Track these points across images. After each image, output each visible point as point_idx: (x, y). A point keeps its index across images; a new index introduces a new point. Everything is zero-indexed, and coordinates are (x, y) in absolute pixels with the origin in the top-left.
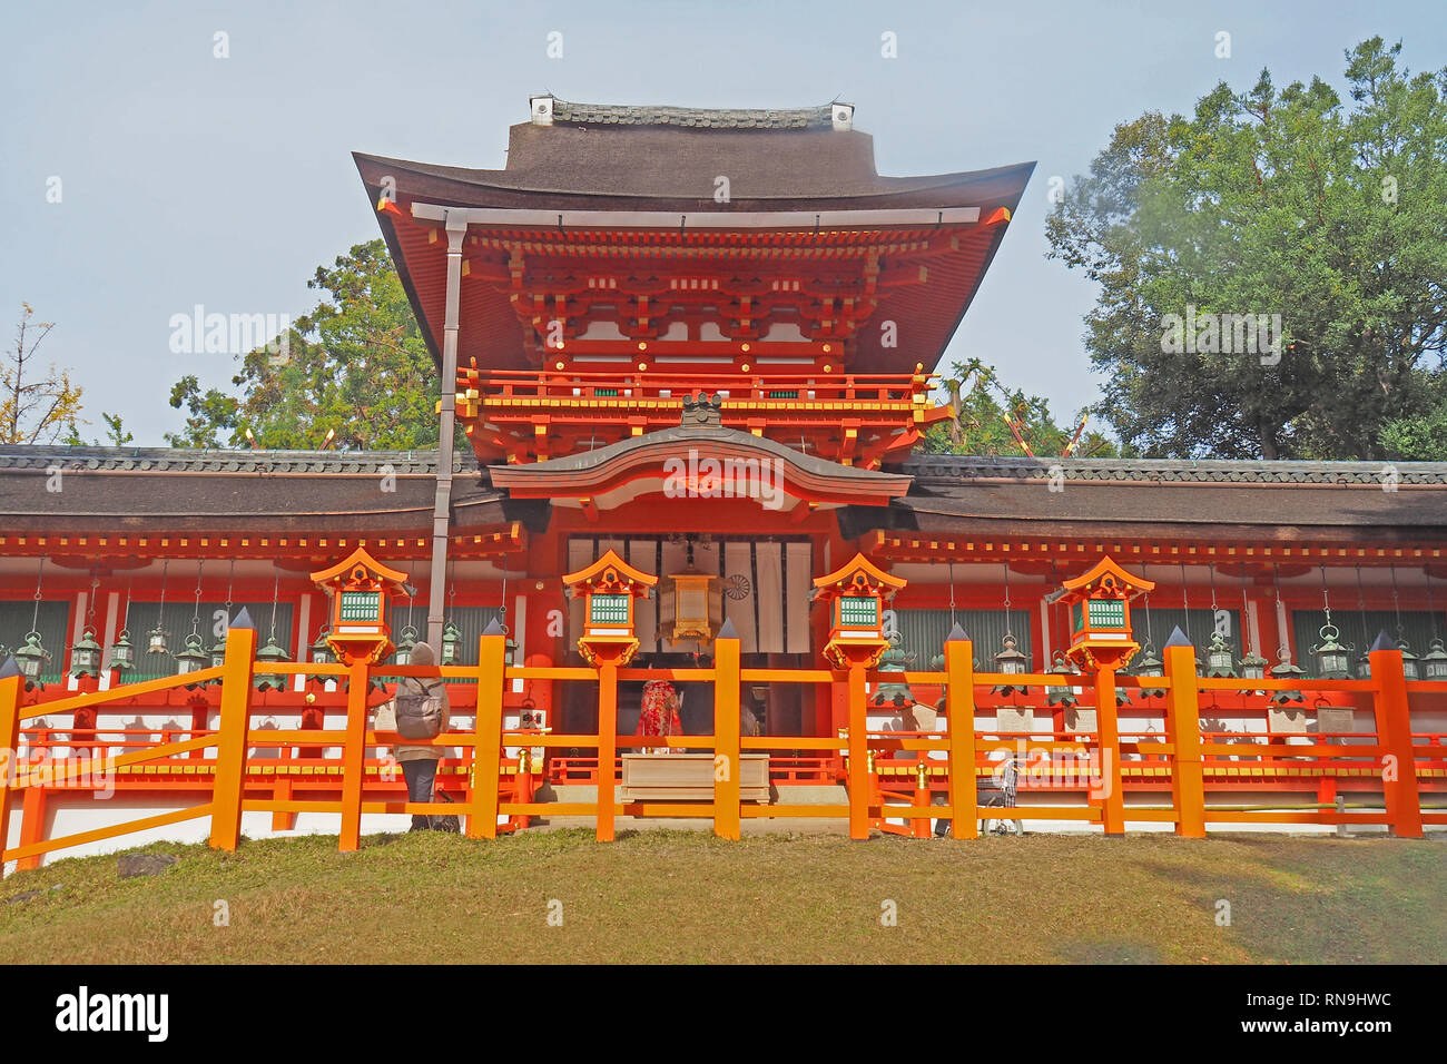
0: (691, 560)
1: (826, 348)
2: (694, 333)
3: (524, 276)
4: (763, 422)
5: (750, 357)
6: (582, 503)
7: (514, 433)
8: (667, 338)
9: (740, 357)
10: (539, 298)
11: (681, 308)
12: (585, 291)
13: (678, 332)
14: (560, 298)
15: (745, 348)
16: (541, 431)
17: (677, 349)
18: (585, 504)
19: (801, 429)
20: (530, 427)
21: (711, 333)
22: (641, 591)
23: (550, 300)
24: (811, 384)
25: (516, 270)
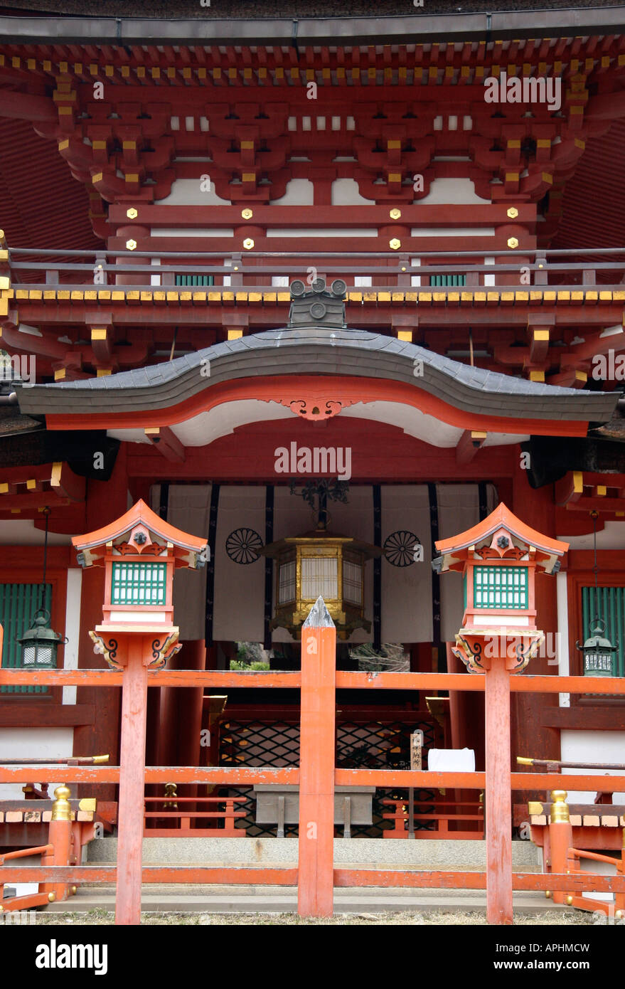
0: (323, 517)
1: (512, 213)
2: (323, 196)
3: (76, 113)
4: (412, 320)
5: (404, 227)
6: (148, 435)
7: (64, 339)
8: (285, 201)
9: (386, 227)
10: (100, 145)
11: (305, 159)
12: (166, 135)
13: (299, 193)
14: (129, 145)
15: (395, 214)
16: (99, 335)
17: (297, 219)
18: (154, 438)
19: (470, 330)
20: (85, 330)
21: (346, 193)
22: (184, 558)
23: (114, 147)
24: (490, 263)
25: (65, 104)
